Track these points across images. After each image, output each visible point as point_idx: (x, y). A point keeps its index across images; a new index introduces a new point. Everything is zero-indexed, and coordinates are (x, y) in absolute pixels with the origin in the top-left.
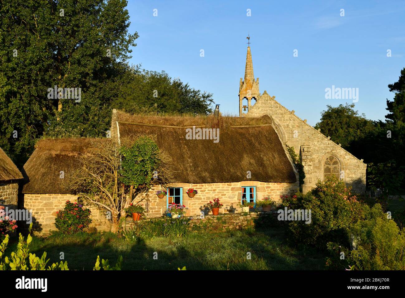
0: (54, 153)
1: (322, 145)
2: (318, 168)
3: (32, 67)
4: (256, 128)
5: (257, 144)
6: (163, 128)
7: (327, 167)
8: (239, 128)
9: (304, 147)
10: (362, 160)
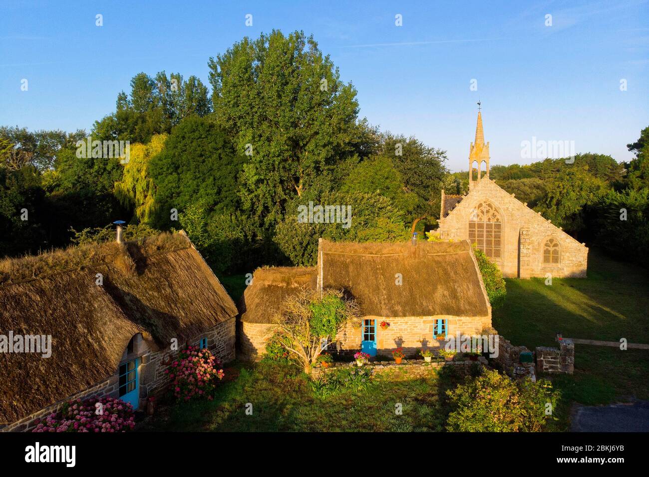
0: (267, 283)
1: (542, 228)
2: (538, 250)
3: (275, 159)
4: (454, 256)
5: (452, 274)
6: (363, 256)
7: (547, 249)
8: (436, 255)
9: (523, 229)
10: (584, 244)
